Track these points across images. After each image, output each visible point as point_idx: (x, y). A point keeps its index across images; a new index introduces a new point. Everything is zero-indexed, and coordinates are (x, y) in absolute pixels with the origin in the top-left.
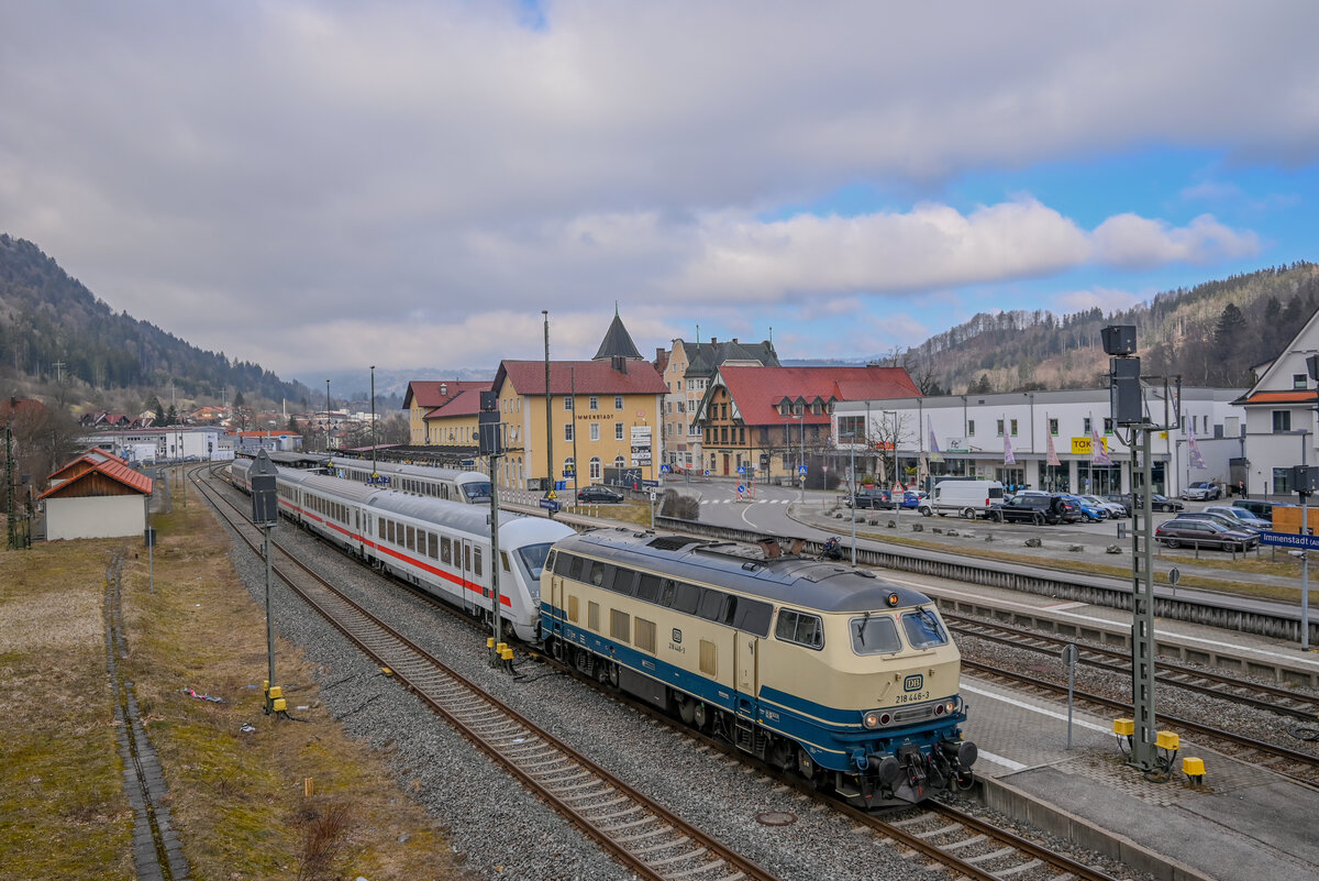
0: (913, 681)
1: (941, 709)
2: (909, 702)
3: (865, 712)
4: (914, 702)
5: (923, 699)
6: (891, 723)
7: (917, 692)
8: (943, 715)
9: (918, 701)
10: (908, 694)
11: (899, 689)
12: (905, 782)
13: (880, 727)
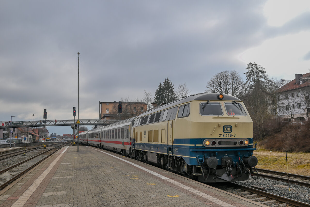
0: (227, 128)
1: (241, 143)
2: (225, 137)
3: (204, 139)
4: (228, 137)
5: (233, 137)
6: (217, 145)
7: (230, 133)
8: (243, 145)
9: (230, 137)
10: (225, 134)
11: (220, 131)
12: (225, 173)
13: (211, 146)
